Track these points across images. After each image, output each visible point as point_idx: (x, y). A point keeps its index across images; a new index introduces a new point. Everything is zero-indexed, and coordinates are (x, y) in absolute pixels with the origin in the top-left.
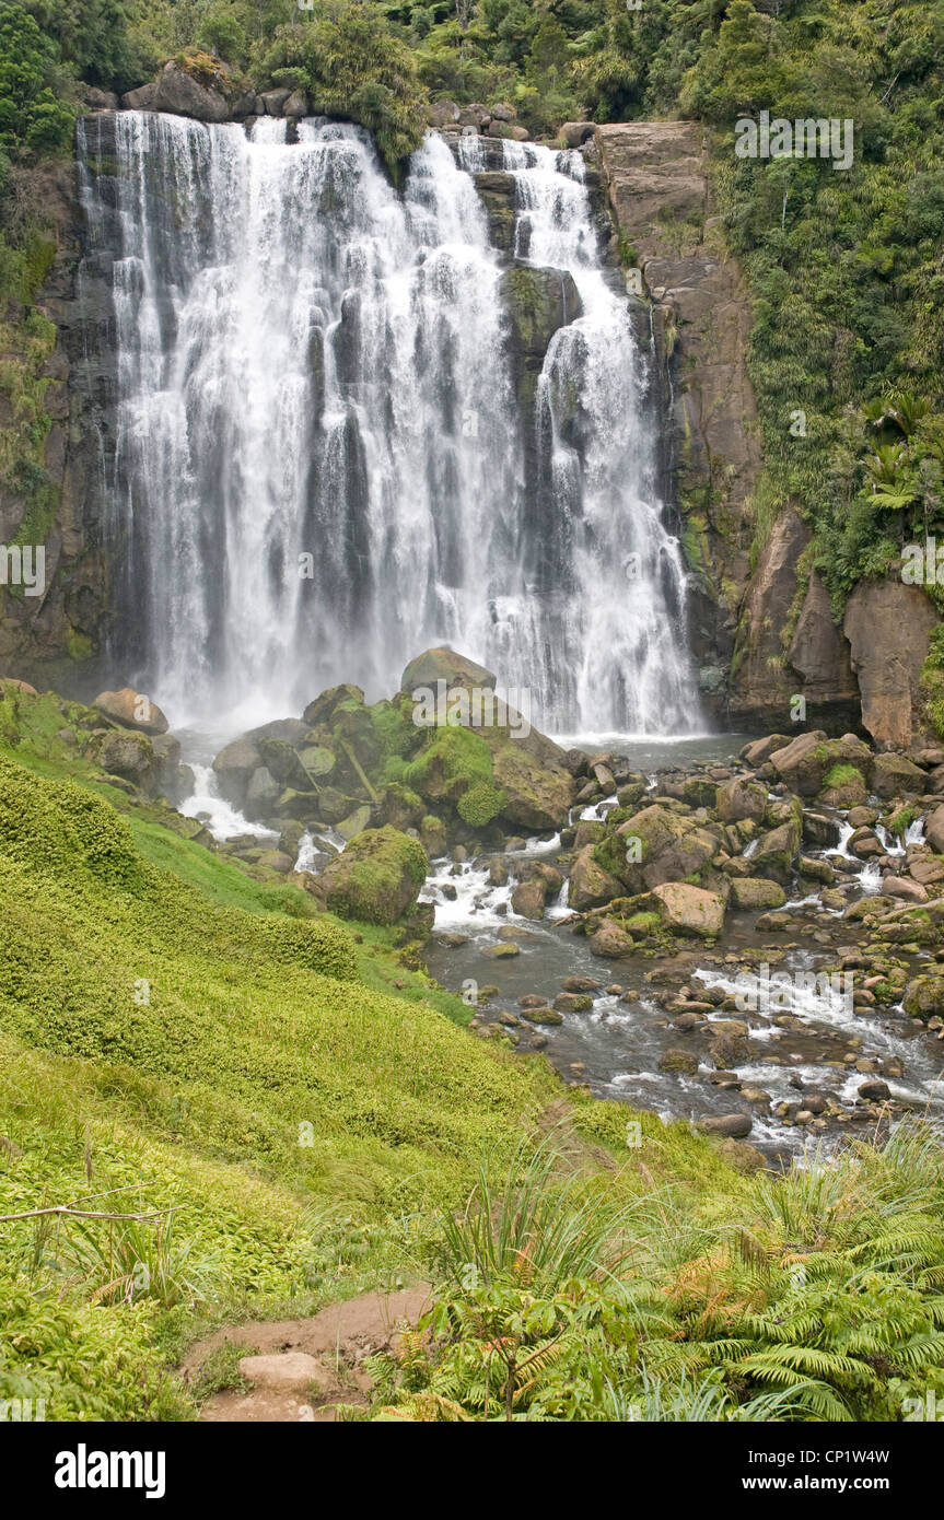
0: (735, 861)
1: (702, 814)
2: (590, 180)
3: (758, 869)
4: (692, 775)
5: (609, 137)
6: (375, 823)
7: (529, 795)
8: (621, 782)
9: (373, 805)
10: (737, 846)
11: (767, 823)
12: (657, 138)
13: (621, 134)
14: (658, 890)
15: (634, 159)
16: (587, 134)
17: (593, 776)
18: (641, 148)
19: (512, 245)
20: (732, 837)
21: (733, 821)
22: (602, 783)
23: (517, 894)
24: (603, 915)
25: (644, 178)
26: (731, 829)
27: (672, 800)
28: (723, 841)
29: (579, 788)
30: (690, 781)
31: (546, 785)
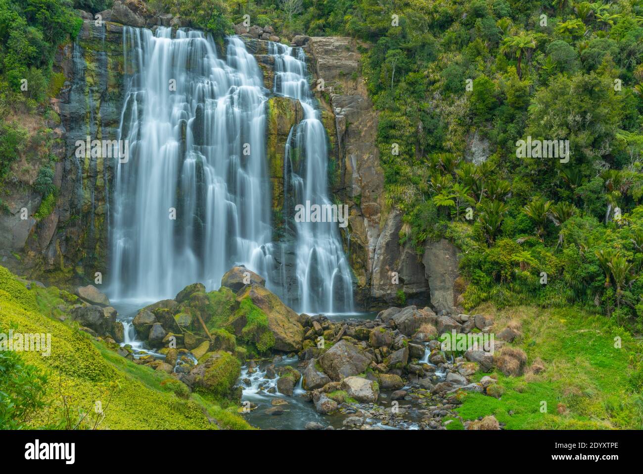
0: (379, 366)
1: (363, 344)
2: (307, 60)
3: (391, 369)
4: (357, 326)
5: (316, 42)
6: (211, 349)
7: (283, 335)
8: (325, 329)
9: (210, 341)
10: (380, 358)
11: (393, 347)
12: (337, 44)
13: (320, 41)
14: (345, 380)
15: (327, 52)
16: (305, 41)
17: (312, 326)
18: (330, 48)
19: (273, 86)
20: (378, 355)
21: (378, 348)
22: (317, 329)
23: (279, 382)
24: (321, 392)
25: (331, 61)
26: (377, 351)
27: (350, 337)
28: (374, 357)
29: (305, 332)
30: (357, 328)
31: (291, 330)
